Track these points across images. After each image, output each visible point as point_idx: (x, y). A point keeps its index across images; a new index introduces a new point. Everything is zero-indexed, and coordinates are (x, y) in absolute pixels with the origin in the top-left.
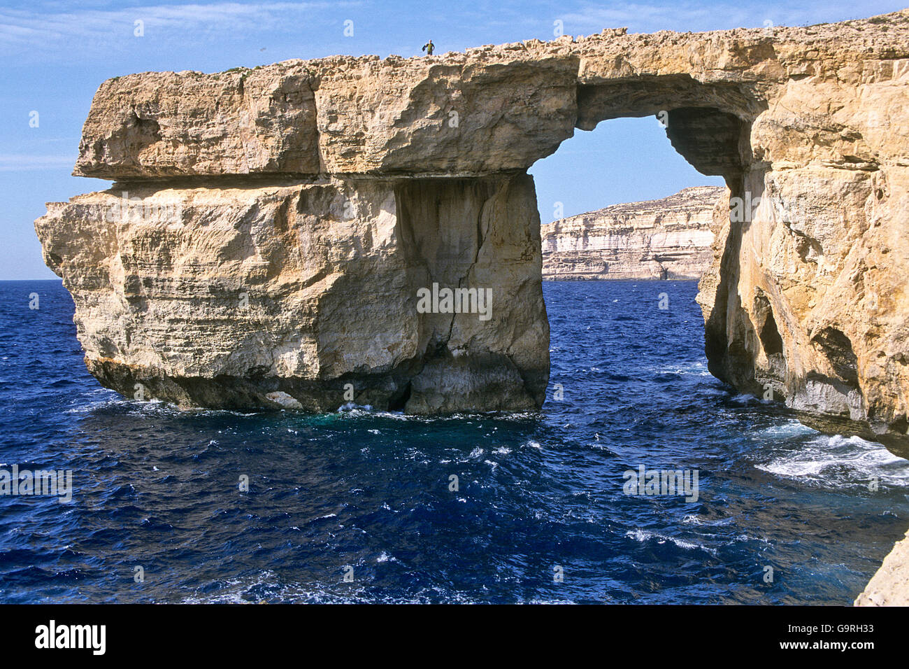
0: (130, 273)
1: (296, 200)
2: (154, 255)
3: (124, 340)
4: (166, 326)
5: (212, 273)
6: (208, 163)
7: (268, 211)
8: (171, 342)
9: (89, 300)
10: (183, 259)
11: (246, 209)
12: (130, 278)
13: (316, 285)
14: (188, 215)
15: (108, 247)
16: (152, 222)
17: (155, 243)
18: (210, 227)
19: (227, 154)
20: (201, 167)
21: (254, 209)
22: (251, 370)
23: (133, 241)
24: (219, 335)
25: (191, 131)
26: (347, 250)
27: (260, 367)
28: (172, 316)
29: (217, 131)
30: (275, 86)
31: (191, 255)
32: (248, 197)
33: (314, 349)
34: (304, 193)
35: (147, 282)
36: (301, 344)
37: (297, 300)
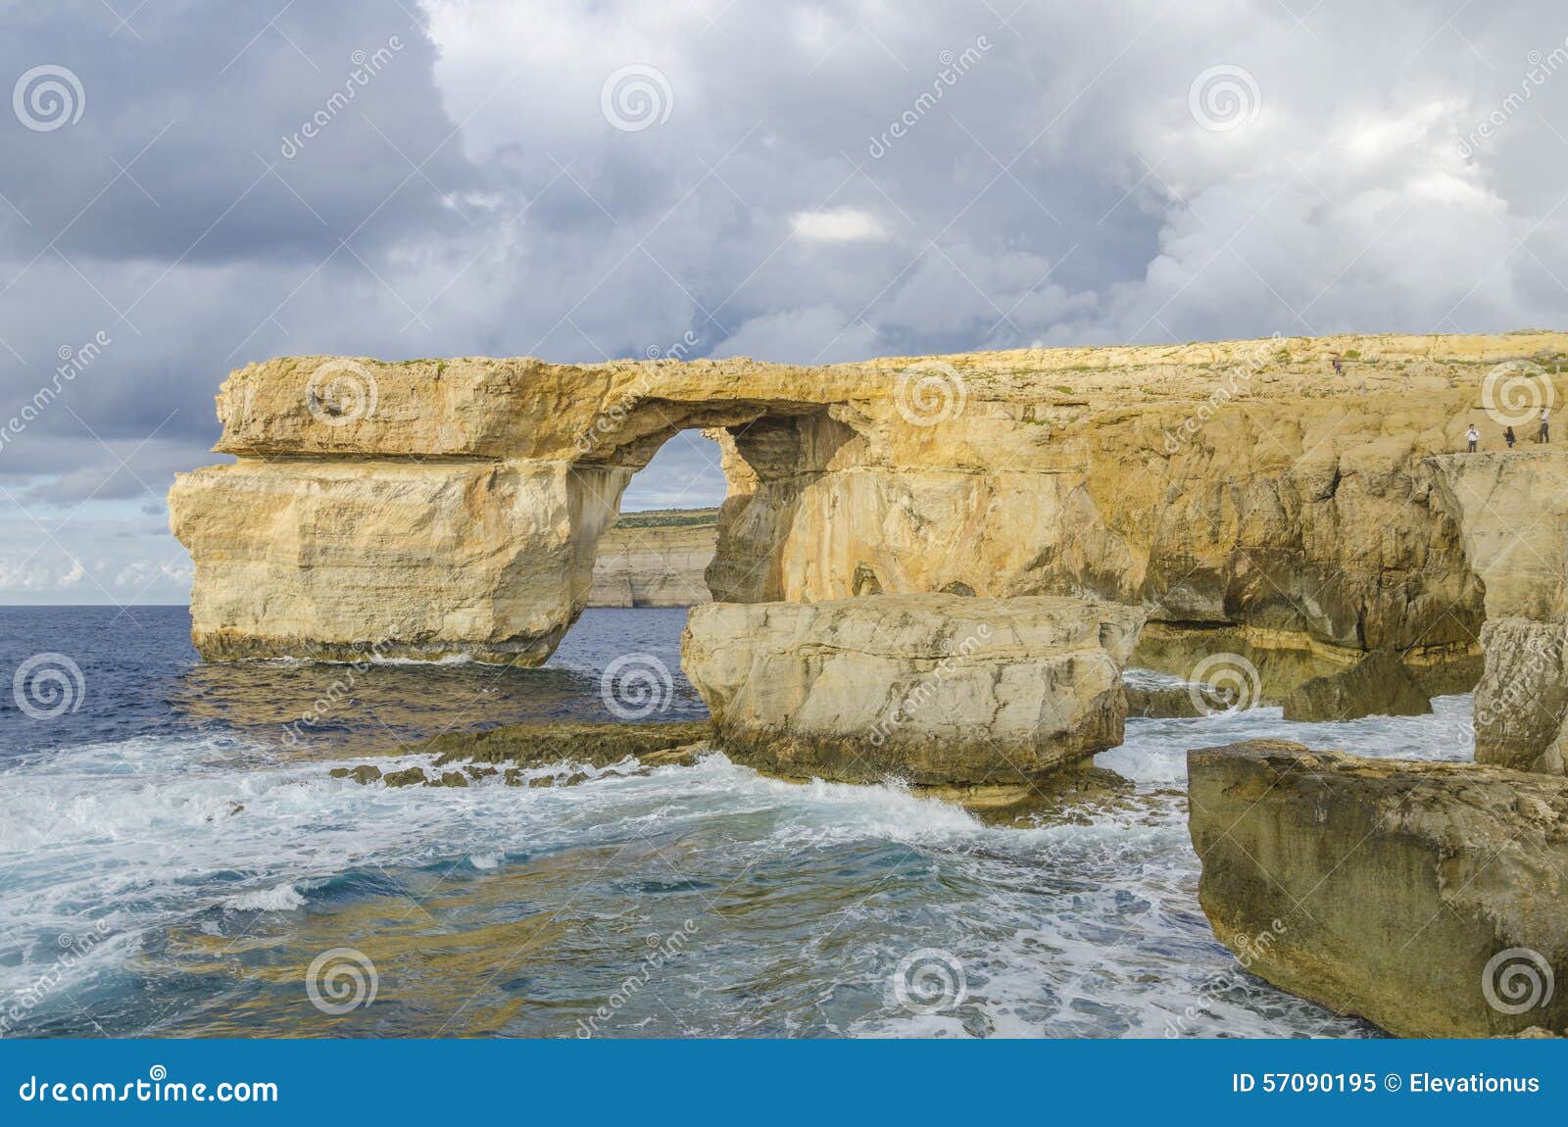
0: (307, 541)
1: (487, 479)
2: (336, 525)
3: (259, 610)
4: (339, 592)
5: (403, 543)
6: (396, 443)
7: (458, 489)
8: (343, 608)
9: (219, 570)
10: (371, 529)
11: (441, 485)
12: (305, 547)
13: (499, 556)
14: (379, 489)
15: (257, 518)
16: (339, 493)
17: (340, 514)
18: (403, 500)
19: (419, 435)
20: (387, 446)
21: (446, 486)
22: (419, 634)
23: (317, 512)
24: (395, 602)
25: (384, 413)
26: (530, 524)
27: (429, 631)
28: (348, 583)
29: (412, 414)
30: (480, 379)
31: (381, 525)
32: (440, 475)
33: (490, 613)
34: (495, 473)
35: (324, 551)
36: (476, 609)
37: (481, 569)
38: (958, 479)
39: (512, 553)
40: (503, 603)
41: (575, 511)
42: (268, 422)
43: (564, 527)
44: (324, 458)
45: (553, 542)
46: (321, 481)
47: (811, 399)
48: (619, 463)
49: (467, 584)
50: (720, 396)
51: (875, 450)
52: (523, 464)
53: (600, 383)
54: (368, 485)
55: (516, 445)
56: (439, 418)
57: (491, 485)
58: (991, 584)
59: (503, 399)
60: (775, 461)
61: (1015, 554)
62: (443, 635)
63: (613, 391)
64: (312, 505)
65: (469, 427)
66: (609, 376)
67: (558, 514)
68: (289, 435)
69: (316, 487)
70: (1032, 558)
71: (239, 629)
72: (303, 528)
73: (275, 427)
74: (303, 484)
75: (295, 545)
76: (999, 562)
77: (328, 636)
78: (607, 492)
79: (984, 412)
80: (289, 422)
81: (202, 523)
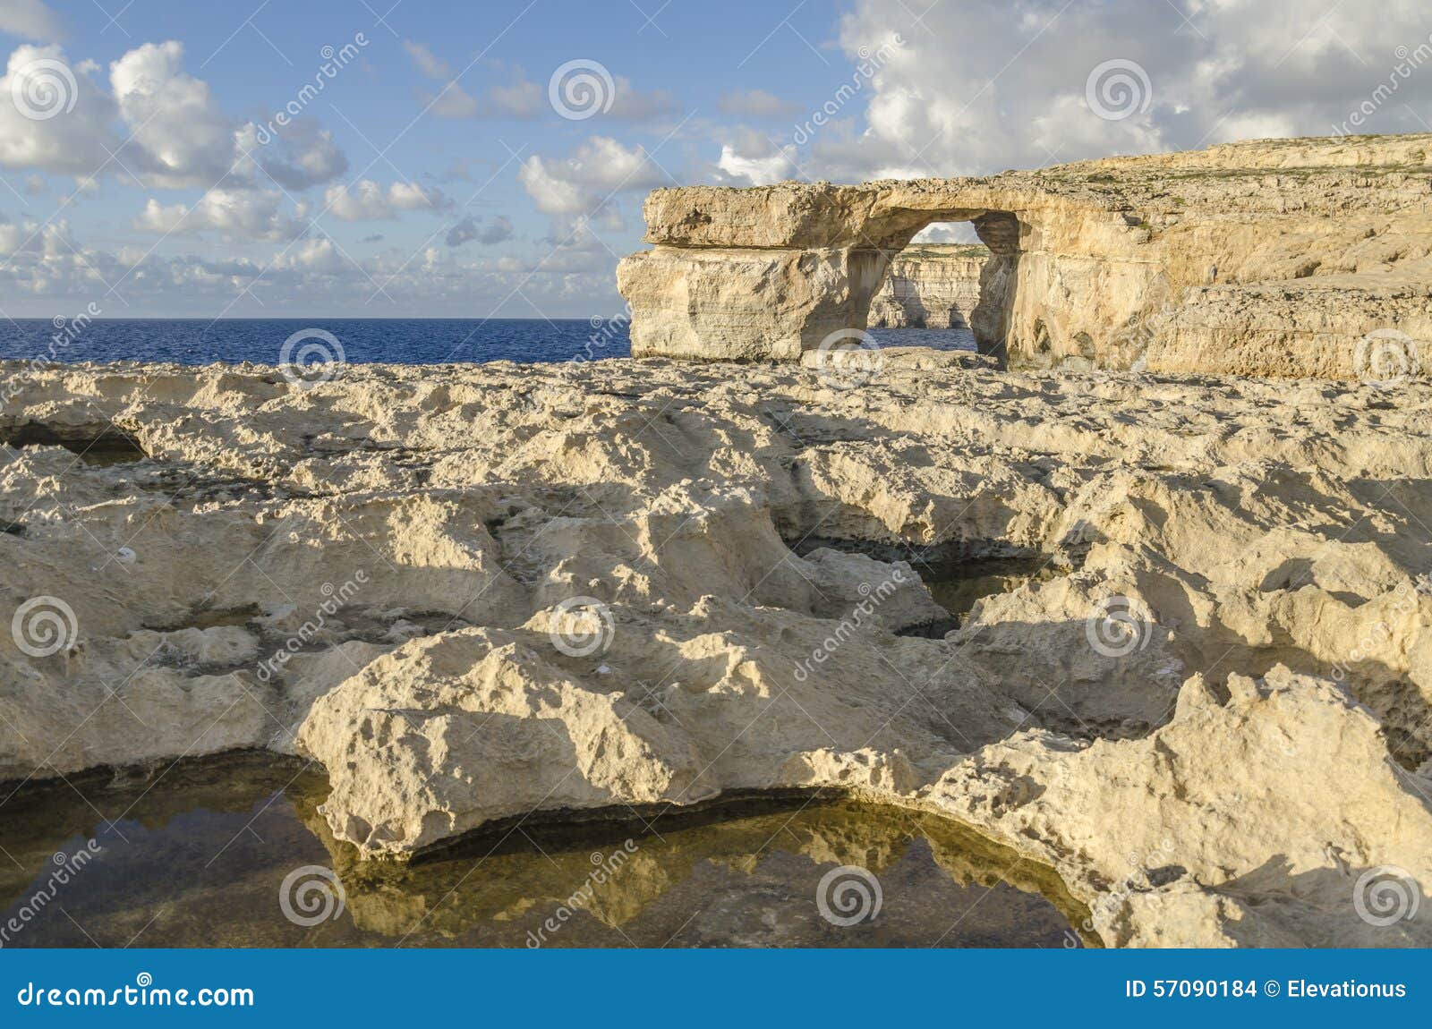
0: (693, 298)
1: (798, 260)
2: (709, 289)
3: (668, 338)
4: (711, 328)
5: (747, 300)
6: (743, 239)
7: (780, 267)
8: (714, 338)
9: (647, 314)
10: (728, 292)
11: (770, 263)
12: (692, 302)
13: (804, 308)
15: (665, 284)
16: (711, 270)
17: (711, 282)
18: (748, 274)
19: (756, 234)
20: (738, 241)
21: (773, 265)
23: (698, 281)
24: (743, 335)
25: (736, 221)
26: (823, 289)
28: (716, 323)
29: (752, 222)
30: (792, 200)
31: (734, 290)
32: (769, 258)
33: (799, 342)
34: (802, 258)
35: (703, 304)
36: (791, 340)
37: (793, 316)
38: (1091, 264)
39: (812, 306)
40: (808, 336)
41: (853, 280)
42: (670, 228)
43: (846, 291)
44: (703, 247)
45: (838, 300)
46: (701, 263)
47: (1003, 208)
48: (886, 248)
49: (785, 325)
50: (944, 207)
51: (1044, 242)
52: (821, 252)
53: (869, 200)
54: (727, 267)
55: (816, 241)
56: (768, 224)
57: (800, 265)
58: (1101, 335)
59: (806, 212)
60: (1002, 241)
61: (1119, 315)
62: (772, 355)
63: (878, 203)
64: (695, 277)
65: (786, 229)
66: (875, 193)
67: (842, 282)
68: (682, 234)
69: (697, 266)
70: (1127, 318)
71: (657, 349)
72: (690, 290)
73: (674, 230)
74: (690, 264)
75: (686, 301)
76: (1109, 320)
77: (706, 354)
78: (878, 266)
79: (1111, 219)
80: (682, 227)
81: (635, 287)
